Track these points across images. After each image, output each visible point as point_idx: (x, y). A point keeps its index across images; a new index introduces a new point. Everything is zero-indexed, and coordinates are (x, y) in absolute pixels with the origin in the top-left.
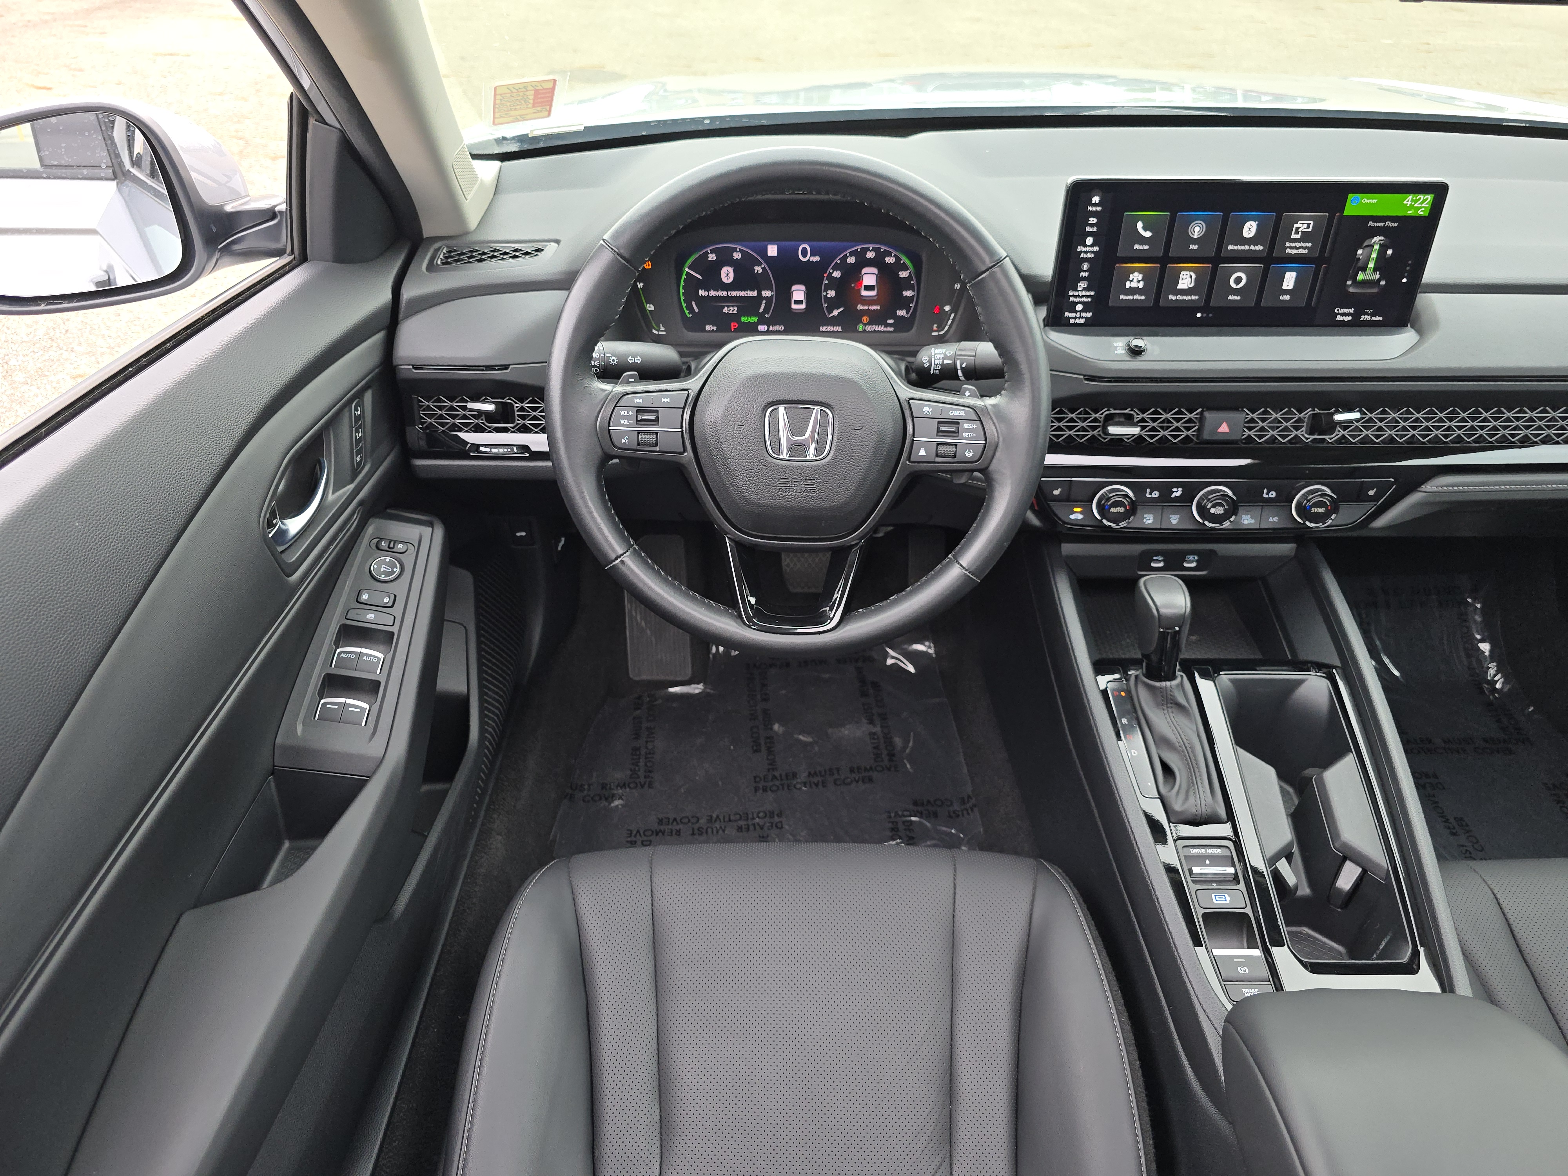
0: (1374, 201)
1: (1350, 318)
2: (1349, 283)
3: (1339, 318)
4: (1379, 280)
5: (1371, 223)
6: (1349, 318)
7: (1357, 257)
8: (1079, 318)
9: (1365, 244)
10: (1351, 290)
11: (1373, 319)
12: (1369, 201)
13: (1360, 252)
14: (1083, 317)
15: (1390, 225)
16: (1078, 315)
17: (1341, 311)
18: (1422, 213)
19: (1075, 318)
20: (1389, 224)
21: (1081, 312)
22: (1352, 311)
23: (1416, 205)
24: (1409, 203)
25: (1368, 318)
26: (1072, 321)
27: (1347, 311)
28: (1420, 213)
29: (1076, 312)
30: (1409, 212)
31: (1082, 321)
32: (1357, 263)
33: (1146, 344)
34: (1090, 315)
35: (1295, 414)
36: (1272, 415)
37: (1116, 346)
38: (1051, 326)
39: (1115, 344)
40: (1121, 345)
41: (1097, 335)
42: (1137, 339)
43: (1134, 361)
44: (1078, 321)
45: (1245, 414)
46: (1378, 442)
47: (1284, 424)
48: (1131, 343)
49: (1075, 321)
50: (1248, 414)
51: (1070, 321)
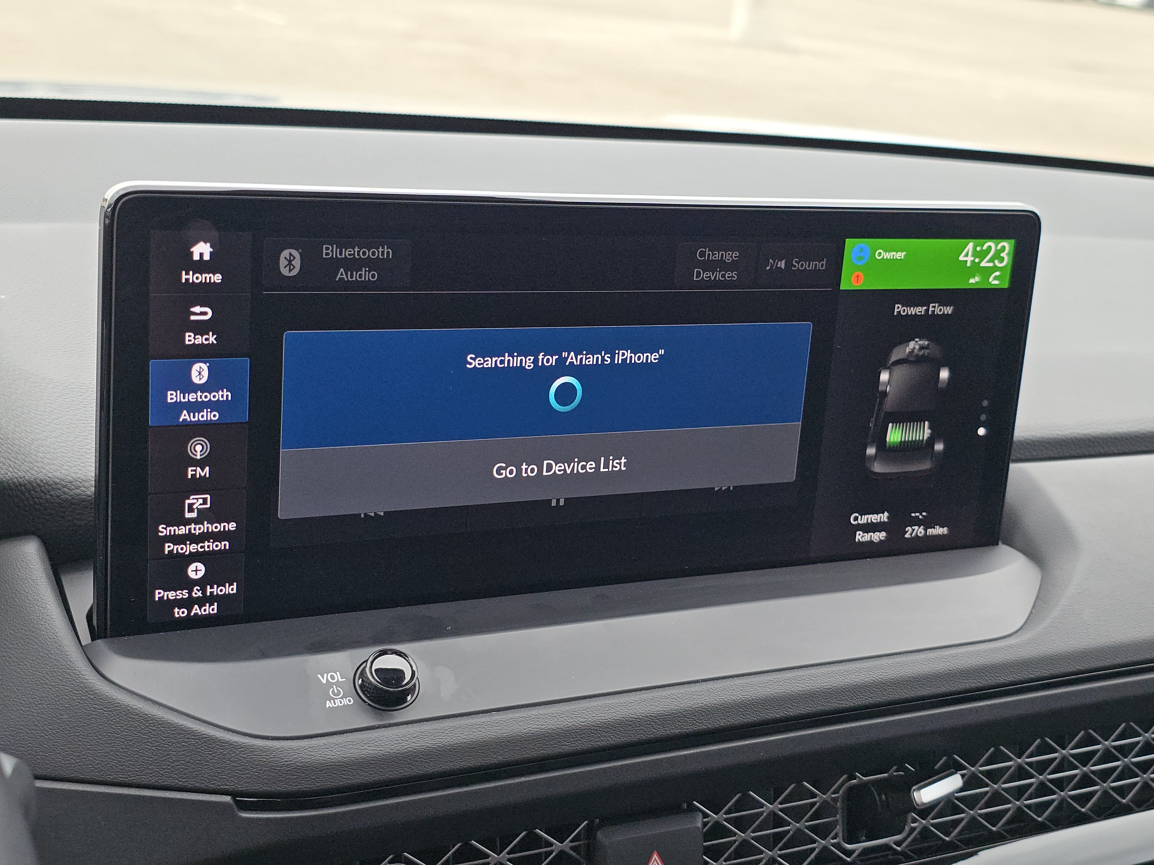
0: (900, 255)
1: (881, 536)
2: (871, 451)
3: (860, 537)
4: (931, 441)
5: (899, 309)
6: (879, 536)
7: (881, 388)
8: (201, 602)
9: (895, 356)
10: (878, 468)
11: (931, 531)
12: (888, 256)
13: (884, 376)
14: (211, 599)
15: (937, 311)
16: (197, 593)
17: (863, 520)
18: (996, 282)
19: (187, 603)
20: (936, 309)
21: (202, 583)
22: (885, 517)
23: (983, 264)
24: (970, 259)
25: (920, 531)
26: (179, 613)
27: (874, 518)
28: (994, 282)
29: (190, 584)
30: (972, 281)
31: (211, 609)
32: (881, 404)
33: (414, 668)
34: (231, 589)
35: (814, 796)
36: (762, 806)
37: (324, 682)
38: (111, 637)
39: (319, 676)
40: (338, 677)
41: (264, 655)
42: (384, 653)
43: (385, 726)
44: (198, 611)
45: (700, 816)
46: (998, 833)
47: (793, 826)
48: (367, 670)
49: (189, 612)
50: (706, 815)
51: (174, 613)
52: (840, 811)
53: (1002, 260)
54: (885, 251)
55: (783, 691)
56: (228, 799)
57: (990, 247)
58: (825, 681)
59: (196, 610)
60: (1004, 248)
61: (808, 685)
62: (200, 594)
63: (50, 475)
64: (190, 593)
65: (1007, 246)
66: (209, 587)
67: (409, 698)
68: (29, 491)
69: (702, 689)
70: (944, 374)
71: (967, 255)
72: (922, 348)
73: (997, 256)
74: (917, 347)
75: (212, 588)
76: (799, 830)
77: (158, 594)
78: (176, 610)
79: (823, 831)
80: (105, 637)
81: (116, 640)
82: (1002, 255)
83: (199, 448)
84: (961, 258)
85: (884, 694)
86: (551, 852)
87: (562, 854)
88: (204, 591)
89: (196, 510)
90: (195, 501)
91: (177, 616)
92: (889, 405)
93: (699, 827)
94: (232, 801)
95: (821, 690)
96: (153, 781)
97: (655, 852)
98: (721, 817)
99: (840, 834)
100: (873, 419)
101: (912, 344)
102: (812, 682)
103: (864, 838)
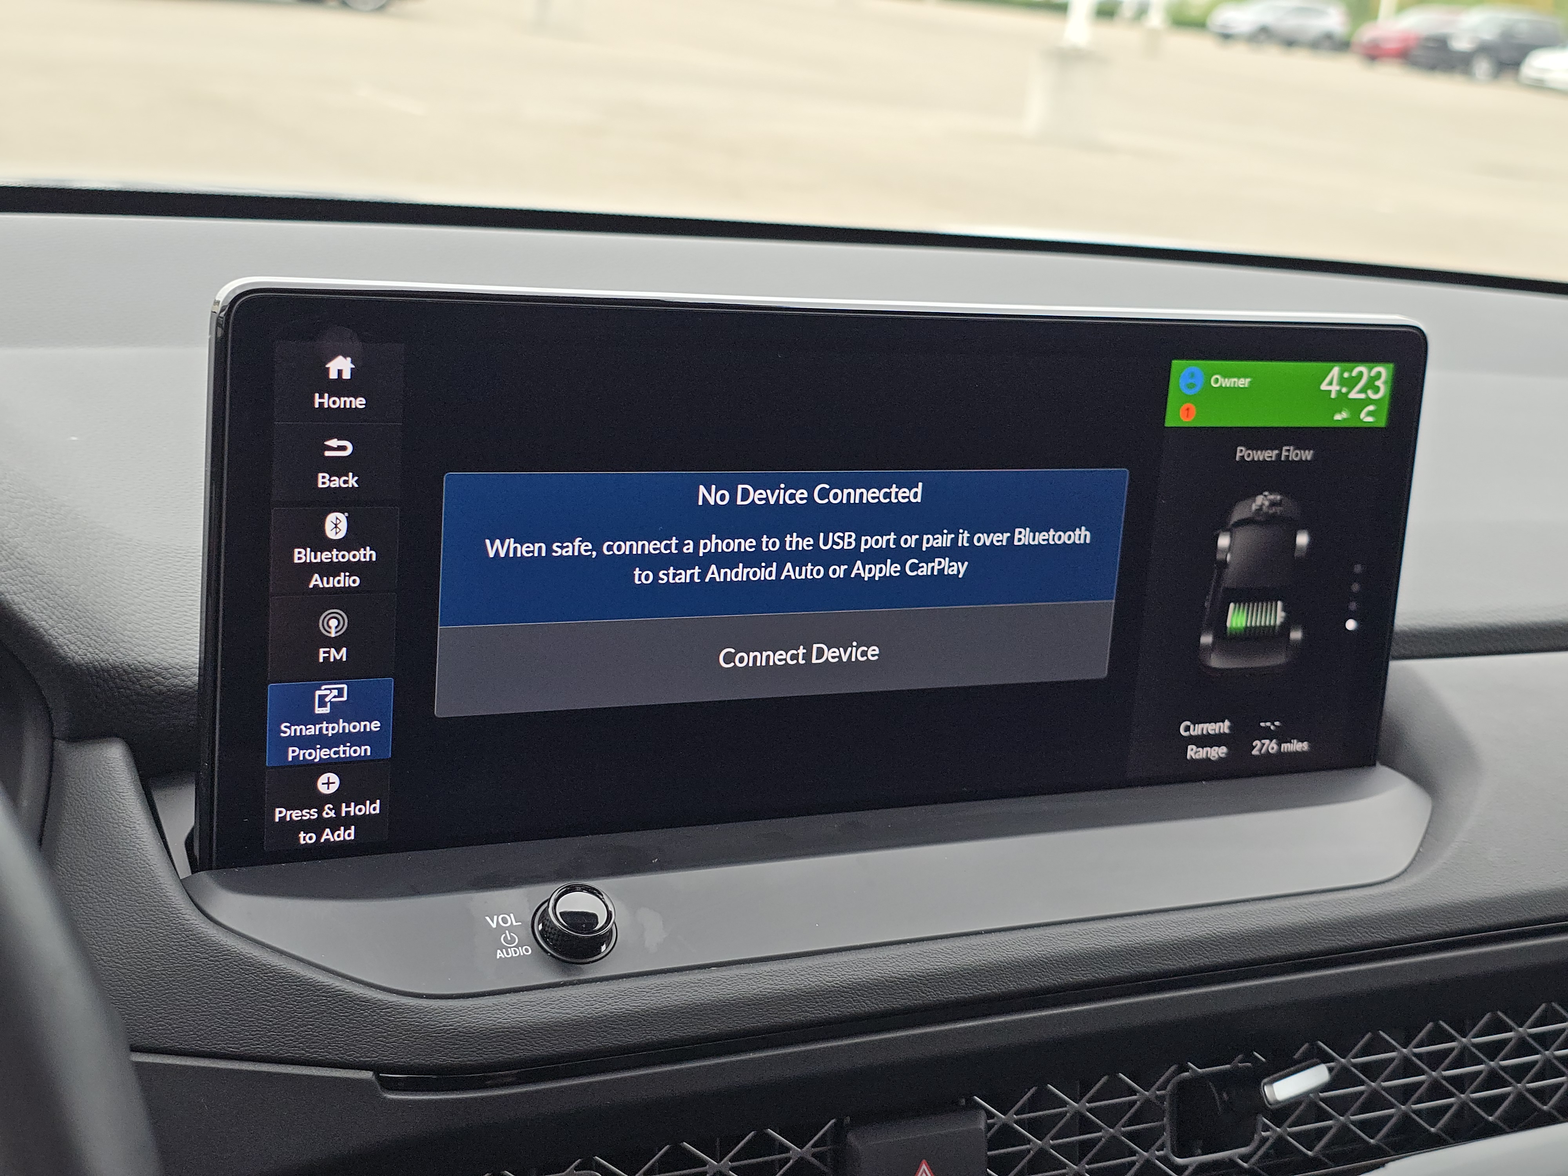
0: (1243, 383)
1: (1220, 752)
2: (1207, 639)
3: (1193, 752)
4: (1286, 627)
5: (1241, 452)
6: (1217, 752)
7: (1219, 556)
8: (334, 825)
9: (1238, 514)
10: (1216, 662)
11: (1286, 747)
12: (1227, 383)
13: (1224, 541)
14: (347, 822)
15: (1293, 457)
16: (328, 813)
17: (1198, 730)
18: (1370, 419)
19: (316, 826)
20: (1292, 453)
21: (336, 799)
22: (1224, 727)
23: (1353, 395)
24: (1335, 388)
25: (1272, 746)
26: (306, 838)
27: (1212, 728)
28: (1367, 418)
29: (320, 801)
30: (1338, 417)
31: (347, 835)
32: (1220, 576)
33: (611, 908)
34: (373, 808)
35: (1133, 1092)
36: (1064, 1104)
37: (494, 926)
38: (218, 868)
39: (487, 918)
40: (511, 920)
41: (415, 891)
42: (571, 889)
43: (572, 983)
44: (330, 836)
45: (983, 1115)
46: (1377, 1147)
47: (1106, 1133)
48: (550, 910)
49: (319, 837)
50: (990, 1115)
51: (299, 839)
52: (1167, 1115)
53: (1377, 390)
54: (1224, 377)
55: (1091, 946)
56: (368, 1075)
57: (1361, 374)
58: (1147, 934)
59: (327, 835)
60: (1379, 375)
61: (1123, 938)
62: (332, 814)
63: (140, 659)
64: (320, 813)
65: (1383, 372)
66: (344, 805)
67: (603, 948)
68: (113, 679)
69: (985, 942)
70: (1302, 539)
71: (1331, 383)
72: (1273, 504)
73: (1371, 385)
74: (1267, 503)
75: (348, 806)
76: (1113, 1137)
77: (279, 813)
78: (302, 835)
79: (1145, 1140)
80: (210, 869)
81: (224, 872)
82: (1378, 383)
83: (333, 623)
84: (1324, 387)
85: (1225, 953)
86: (787, 1160)
87: (801, 1161)
88: (338, 811)
89: (329, 704)
90: (328, 692)
91: (302, 842)
92: (1230, 578)
93: (980, 1129)
94: (374, 1078)
95: (1141, 946)
96: (272, 1052)
97: (924, 1161)
98: (1011, 1118)
99: (1168, 1144)
100: (1209, 597)
101: (1260, 499)
102: (1129, 935)
103: (1200, 1151)
